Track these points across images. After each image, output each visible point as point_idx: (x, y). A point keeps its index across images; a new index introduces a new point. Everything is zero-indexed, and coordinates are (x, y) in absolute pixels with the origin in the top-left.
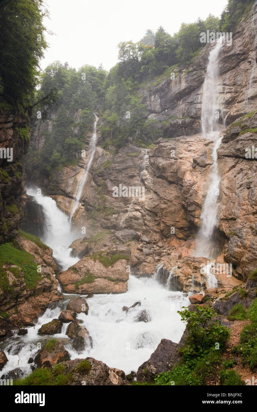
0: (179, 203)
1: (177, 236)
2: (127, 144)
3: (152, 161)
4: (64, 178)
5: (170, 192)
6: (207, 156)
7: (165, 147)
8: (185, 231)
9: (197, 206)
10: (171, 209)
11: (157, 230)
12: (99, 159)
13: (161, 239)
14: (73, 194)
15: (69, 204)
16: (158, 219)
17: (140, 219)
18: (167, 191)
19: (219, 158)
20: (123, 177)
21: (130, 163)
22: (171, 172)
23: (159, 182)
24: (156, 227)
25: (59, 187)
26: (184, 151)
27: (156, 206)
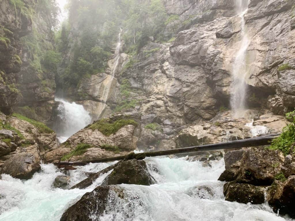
0: (203, 83)
1: (203, 117)
2: (148, 42)
3: (173, 51)
4: (91, 84)
5: (193, 75)
6: (232, 26)
7: (185, 34)
8: (213, 110)
9: (224, 73)
10: (194, 90)
11: (180, 115)
12: (124, 63)
13: (185, 123)
14: (100, 98)
15: (97, 106)
16: (180, 103)
17: (162, 106)
18: (189, 74)
19: (246, 23)
20: (145, 73)
21: (152, 59)
22: (193, 55)
23: (180, 69)
24: (179, 111)
25: (87, 93)
26: (206, 32)
27: (179, 91)
